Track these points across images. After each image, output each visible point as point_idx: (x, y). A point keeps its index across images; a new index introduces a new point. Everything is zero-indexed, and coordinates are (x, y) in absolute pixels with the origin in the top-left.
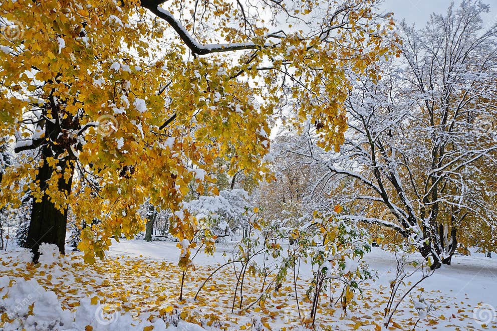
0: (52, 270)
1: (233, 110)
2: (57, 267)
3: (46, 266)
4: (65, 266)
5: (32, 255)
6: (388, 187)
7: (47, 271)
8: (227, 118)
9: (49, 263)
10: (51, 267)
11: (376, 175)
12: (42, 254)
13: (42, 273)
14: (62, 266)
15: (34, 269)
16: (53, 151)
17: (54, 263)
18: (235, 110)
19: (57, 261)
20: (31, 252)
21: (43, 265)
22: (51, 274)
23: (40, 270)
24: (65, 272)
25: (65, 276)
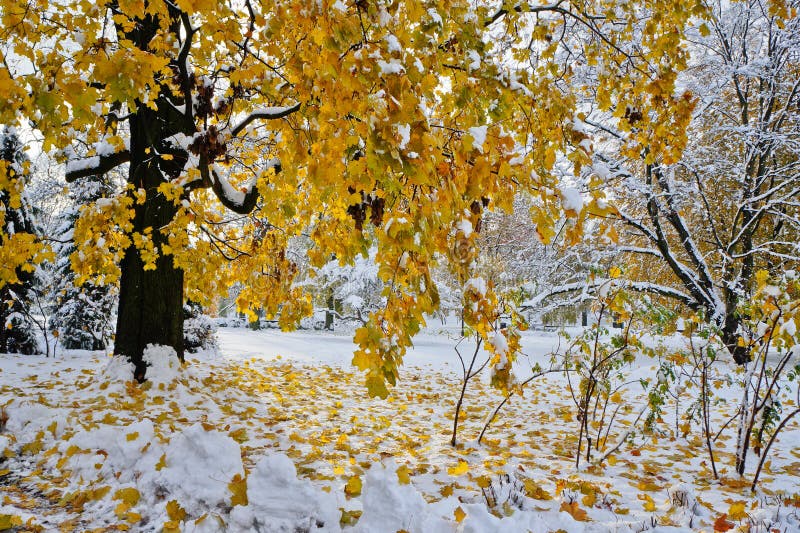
0: (173, 392)
1: (506, 84)
2: (180, 386)
3: (162, 387)
4: (193, 384)
5: (131, 367)
6: (668, 230)
7: (166, 395)
8: (496, 101)
9: (167, 381)
10: (171, 388)
11: (650, 211)
12: (150, 365)
13: (158, 400)
14: (188, 386)
15: (140, 393)
16: (163, 173)
17: (175, 381)
18: (509, 85)
19: (178, 375)
20: (129, 361)
21: (156, 385)
22: (173, 400)
23: (152, 393)
24: (198, 397)
25: (200, 403)
